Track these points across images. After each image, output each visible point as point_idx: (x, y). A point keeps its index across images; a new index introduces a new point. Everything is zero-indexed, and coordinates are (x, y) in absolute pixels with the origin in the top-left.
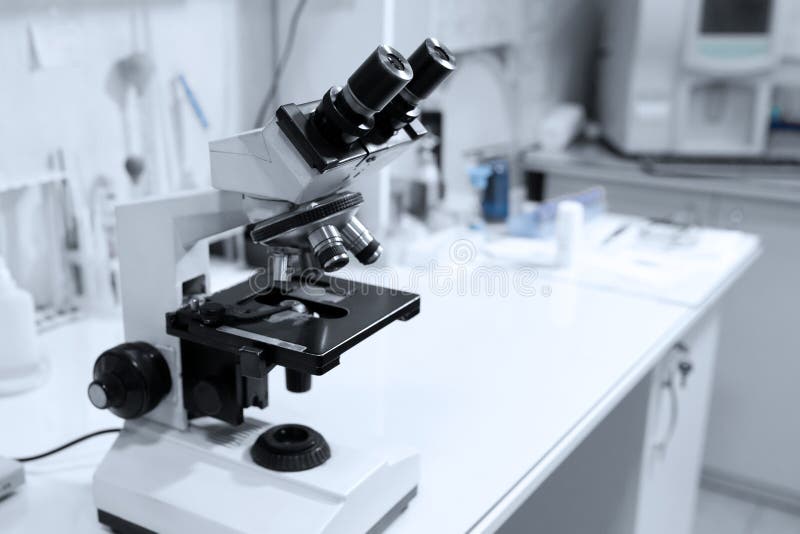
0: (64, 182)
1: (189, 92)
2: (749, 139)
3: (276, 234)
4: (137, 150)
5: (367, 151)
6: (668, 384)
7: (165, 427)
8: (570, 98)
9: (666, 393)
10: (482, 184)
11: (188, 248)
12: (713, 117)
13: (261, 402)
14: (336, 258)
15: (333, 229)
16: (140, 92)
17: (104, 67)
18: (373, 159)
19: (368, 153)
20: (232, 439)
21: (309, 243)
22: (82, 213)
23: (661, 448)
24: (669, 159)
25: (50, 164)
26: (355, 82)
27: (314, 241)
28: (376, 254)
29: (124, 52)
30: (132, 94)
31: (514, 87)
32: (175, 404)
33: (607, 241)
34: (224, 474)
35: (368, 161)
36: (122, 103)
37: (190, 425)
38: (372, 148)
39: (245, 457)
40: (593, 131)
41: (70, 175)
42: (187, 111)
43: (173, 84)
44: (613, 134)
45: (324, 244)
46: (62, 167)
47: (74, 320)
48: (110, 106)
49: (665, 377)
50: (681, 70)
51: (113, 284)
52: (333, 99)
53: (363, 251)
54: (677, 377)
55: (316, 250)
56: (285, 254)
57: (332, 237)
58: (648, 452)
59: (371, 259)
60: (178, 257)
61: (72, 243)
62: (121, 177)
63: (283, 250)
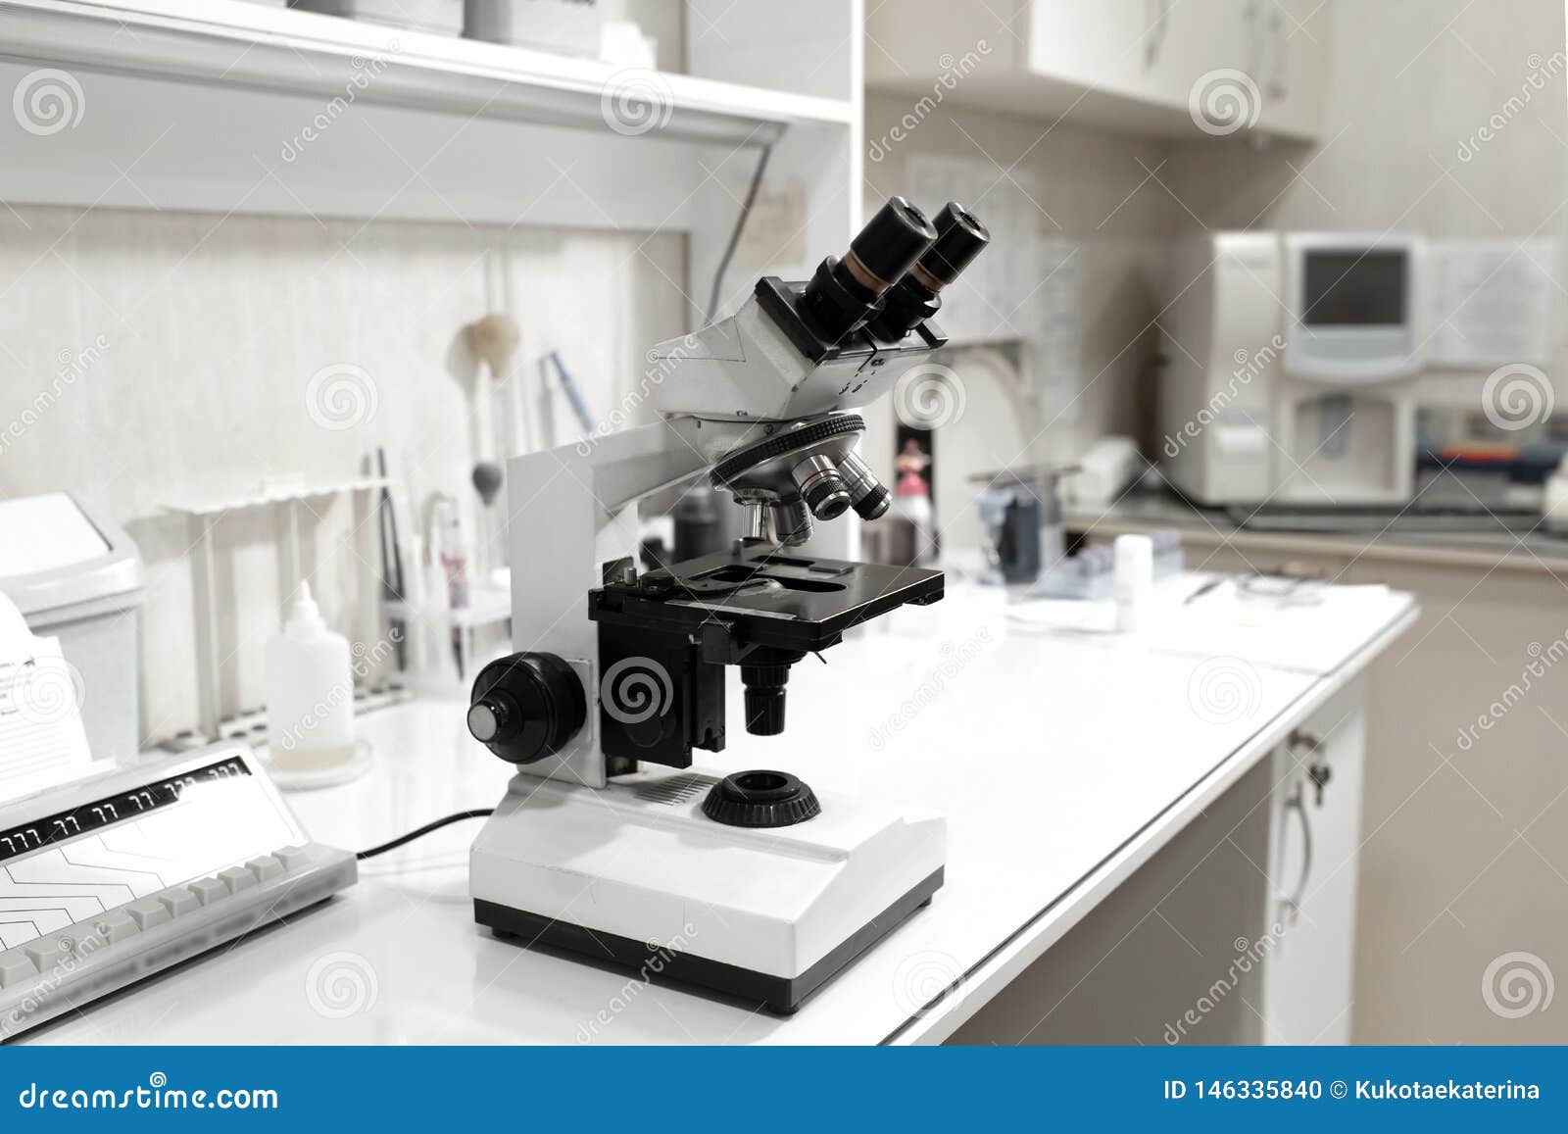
0: (385, 494)
1: (564, 377)
2: (1389, 481)
3: (742, 469)
4: (488, 455)
5: (874, 347)
6: (1296, 803)
7: (573, 784)
8: (1116, 428)
9: (1294, 816)
10: (999, 518)
11: (613, 514)
12: (1334, 451)
13: (714, 742)
14: (831, 497)
15: (826, 460)
16: (496, 373)
17: (444, 336)
18: (881, 362)
19: (876, 350)
20: (674, 796)
21: (794, 482)
22: (411, 545)
23: (1292, 904)
24: (1271, 509)
25: (366, 470)
26: (863, 245)
27: (800, 477)
28: (883, 504)
29: (474, 315)
30: (485, 370)
31: (1034, 402)
32: (588, 748)
33: (1188, 601)
34: (667, 837)
35: (873, 364)
36: (470, 388)
37: (608, 783)
38: (880, 346)
39: (694, 812)
40: (1153, 476)
41: (392, 482)
42: (561, 406)
43: (541, 364)
44: (1185, 480)
45: (814, 479)
46: (383, 472)
47: (396, 702)
48: (453, 391)
49: (1292, 792)
50: (1279, 376)
51: (457, 647)
52: (831, 270)
53: (865, 499)
54: (1309, 790)
55: (803, 489)
56: (758, 499)
57: (825, 470)
58: (1272, 911)
59: (877, 510)
60: (599, 527)
61: (394, 589)
62: (467, 492)
63: (756, 493)
